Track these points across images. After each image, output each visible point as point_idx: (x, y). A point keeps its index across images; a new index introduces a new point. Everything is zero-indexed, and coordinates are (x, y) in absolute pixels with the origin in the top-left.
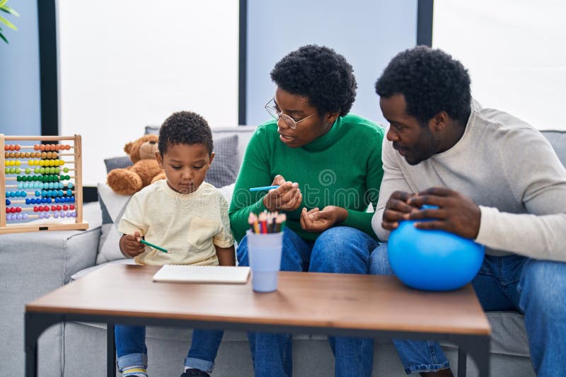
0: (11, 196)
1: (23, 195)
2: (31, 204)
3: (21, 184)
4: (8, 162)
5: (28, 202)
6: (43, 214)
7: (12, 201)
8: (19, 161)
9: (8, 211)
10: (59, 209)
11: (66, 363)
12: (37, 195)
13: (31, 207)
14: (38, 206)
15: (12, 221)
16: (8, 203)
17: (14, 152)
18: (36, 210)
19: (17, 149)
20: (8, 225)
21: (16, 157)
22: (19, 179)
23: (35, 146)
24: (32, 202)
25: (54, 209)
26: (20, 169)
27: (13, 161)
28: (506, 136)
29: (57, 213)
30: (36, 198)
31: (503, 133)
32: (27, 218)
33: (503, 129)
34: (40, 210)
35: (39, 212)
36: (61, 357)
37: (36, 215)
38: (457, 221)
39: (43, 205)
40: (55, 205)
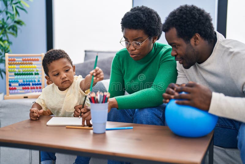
0: (12, 82)
1: (17, 82)
2: (21, 86)
3: (16, 77)
4: (10, 66)
5: (20, 85)
6: (27, 90)
7: (12, 84)
8: (15, 66)
9: (10, 89)
10: (34, 88)
11: (32, 161)
12: (24, 82)
13: (21, 87)
14: (24, 87)
15: (12, 94)
16: (10, 85)
17: (13, 62)
18: (23, 89)
19: (14, 60)
20: (10, 96)
21: (14, 64)
22: (16, 74)
23: (23, 59)
24: (22, 85)
25: (32, 88)
26: (16, 70)
27: (13, 66)
28: (232, 54)
29: (33, 90)
30: (23, 83)
31: (231, 53)
32: (19, 92)
33: (231, 50)
34: (26, 88)
35: (25, 90)
36: (30, 157)
37: (23, 91)
38: (197, 101)
39: (27, 87)
40: (32, 87)
